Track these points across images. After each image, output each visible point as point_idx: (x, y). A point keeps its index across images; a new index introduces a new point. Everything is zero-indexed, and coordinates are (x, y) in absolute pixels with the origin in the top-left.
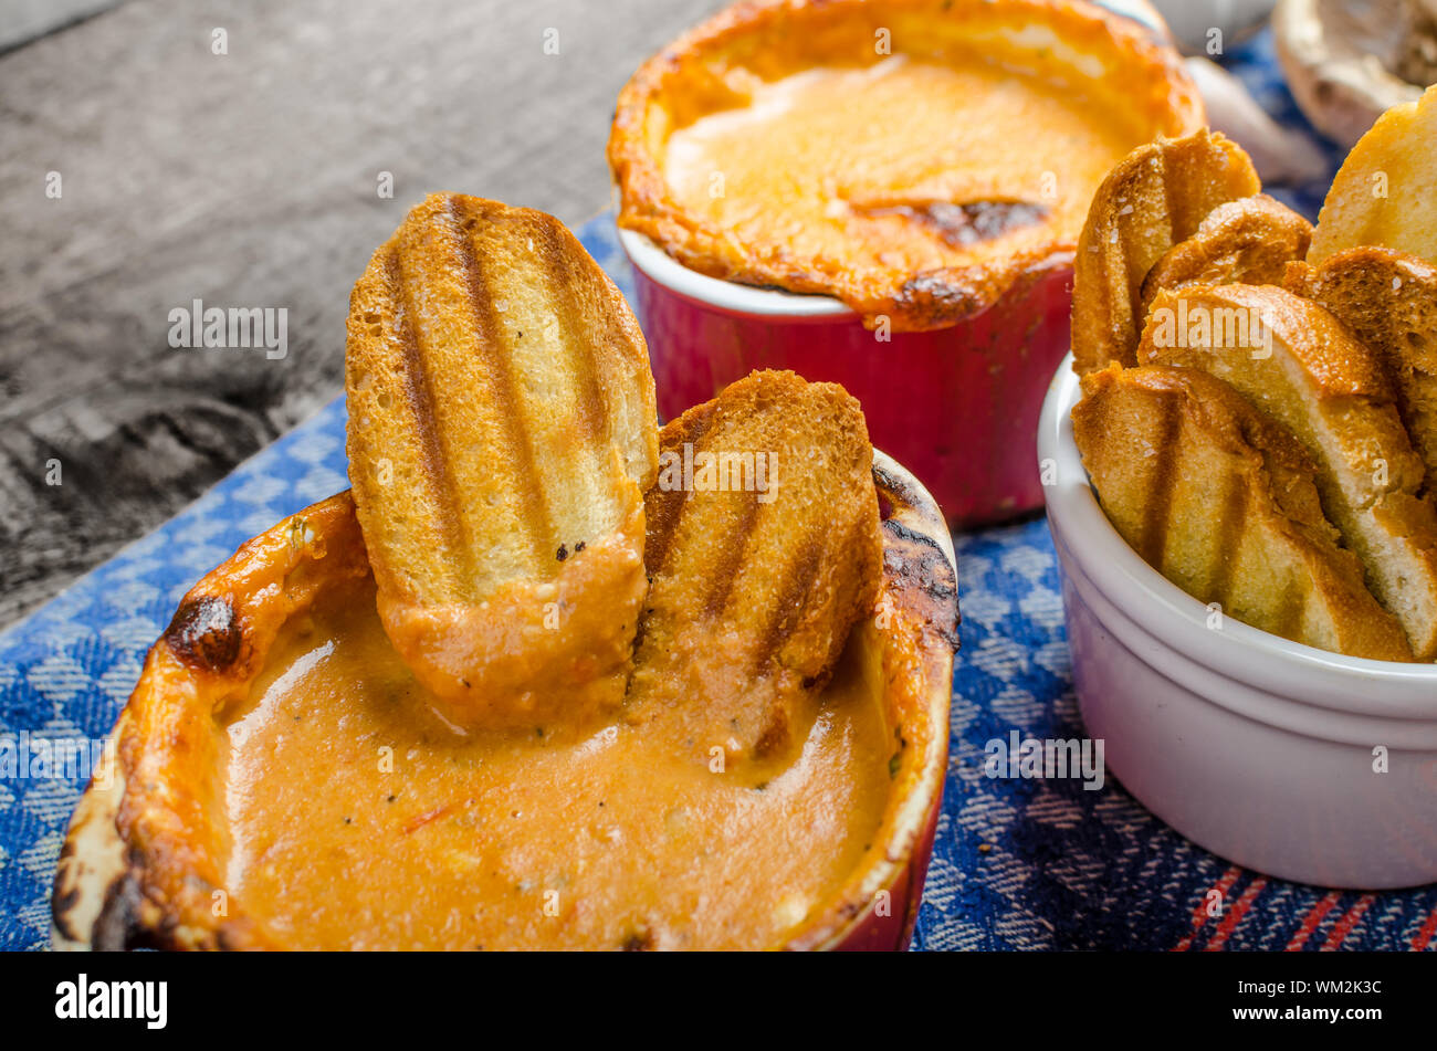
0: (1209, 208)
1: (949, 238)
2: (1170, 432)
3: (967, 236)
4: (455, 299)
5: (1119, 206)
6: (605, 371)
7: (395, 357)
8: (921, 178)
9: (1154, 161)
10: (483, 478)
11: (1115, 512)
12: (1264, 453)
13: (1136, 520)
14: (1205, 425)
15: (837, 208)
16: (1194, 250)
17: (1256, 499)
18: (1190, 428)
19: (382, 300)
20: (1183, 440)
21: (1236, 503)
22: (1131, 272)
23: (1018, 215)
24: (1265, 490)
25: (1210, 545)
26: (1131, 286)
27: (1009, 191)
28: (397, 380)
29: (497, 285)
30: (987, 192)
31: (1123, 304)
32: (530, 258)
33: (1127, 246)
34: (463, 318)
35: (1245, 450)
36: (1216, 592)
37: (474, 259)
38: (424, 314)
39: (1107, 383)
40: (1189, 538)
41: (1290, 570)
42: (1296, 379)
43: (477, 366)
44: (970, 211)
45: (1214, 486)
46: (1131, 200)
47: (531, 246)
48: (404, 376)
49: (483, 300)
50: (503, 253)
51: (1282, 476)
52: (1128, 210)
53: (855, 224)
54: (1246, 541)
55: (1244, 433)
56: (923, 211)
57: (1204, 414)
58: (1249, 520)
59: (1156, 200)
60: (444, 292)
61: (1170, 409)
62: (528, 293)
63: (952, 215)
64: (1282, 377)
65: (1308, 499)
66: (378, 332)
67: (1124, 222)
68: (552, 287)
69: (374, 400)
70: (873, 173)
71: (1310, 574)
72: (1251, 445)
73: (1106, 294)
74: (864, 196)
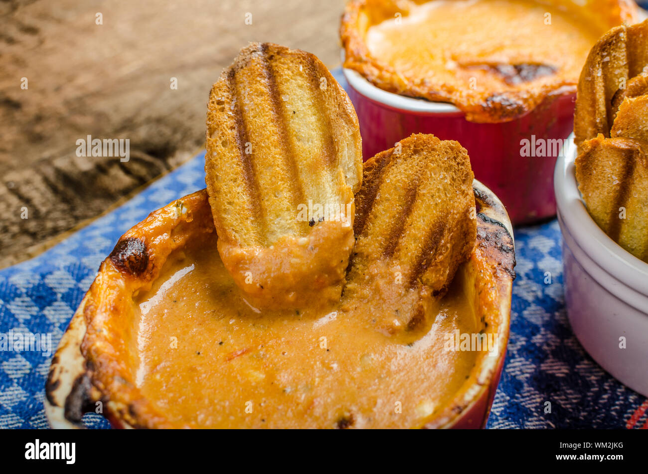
1: (507, 80)
2: (628, 171)
3: (516, 80)
4: (262, 94)
5: (603, 57)
6: (337, 131)
7: (230, 123)
8: (493, 52)
9: (621, 35)
10: (273, 183)
11: (595, 214)
13: (606, 218)
15: (451, 65)
16: (640, 81)
18: (639, 169)
19: (226, 94)
20: (635, 175)
22: (607, 92)
23: (542, 71)
26: (607, 100)
27: (538, 59)
28: (232, 134)
29: (283, 88)
30: (526, 59)
31: (602, 108)
32: (301, 75)
33: (606, 78)
34: (266, 103)
37: (272, 74)
38: (246, 101)
39: (596, 145)
40: (632, 228)
43: (272, 128)
44: (518, 69)
46: (609, 54)
47: (301, 69)
48: (235, 132)
49: (276, 95)
50: (287, 72)
52: (607, 59)
53: (460, 73)
56: (494, 68)
59: (621, 55)
60: (256, 90)
61: (629, 159)
62: (299, 92)
63: (509, 70)
66: (223, 110)
67: (605, 65)
68: (311, 89)
69: (219, 143)
70: (469, 48)
73: (594, 102)
74: (464, 60)
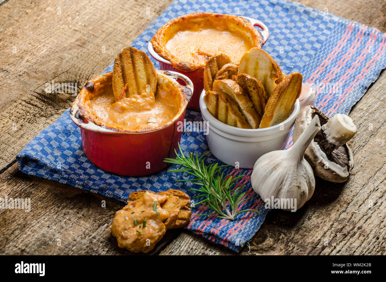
0: (224, 65)
2: (217, 100)
4: (130, 63)
5: (210, 65)
6: (151, 78)
7: (121, 71)
9: (215, 58)
10: (133, 90)
11: (211, 112)
12: (230, 102)
13: (214, 113)
14: (222, 99)
16: (221, 71)
17: (229, 109)
18: (220, 100)
19: (119, 61)
20: (219, 101)
21: (227, 110)
22: (212, 75)
24: (231, 108)
25: (224, 116)
26: (212, 77)
28: (121, 74)
29: (136, 62)
31: (211, 79)
32: (141, 59)
33: (211, 70)
34: (130, 65)
35: (227, 102)
36: (226, 122)
37: (132, 57)
38: (125, 65)
39: (209, 93)
40: (221, 115)
41: (235, 119)
42: (233, 92)
43: (132, 74)
45: (224, 107)
46: (211, 64)
47: (141, 57)
48: (121, 73)
49: (133, 64)
50: (138, 57)
51: (233, 106)
52: (211, 65)
54: (229, 115)
55: (227, 100)
57: (222, 97)
58: (229, 112)
59: (215, 64)
60: (128, 62)
61: (217, 96)
62: (140, 64)
64: (231, 92)
65: (237, 109)
66: (118, 66)
67: (210, 67)
68: (144, 64)
69: (117, 76)
71: (237, 119)
72: (228, 102)
73: (208, 78)
